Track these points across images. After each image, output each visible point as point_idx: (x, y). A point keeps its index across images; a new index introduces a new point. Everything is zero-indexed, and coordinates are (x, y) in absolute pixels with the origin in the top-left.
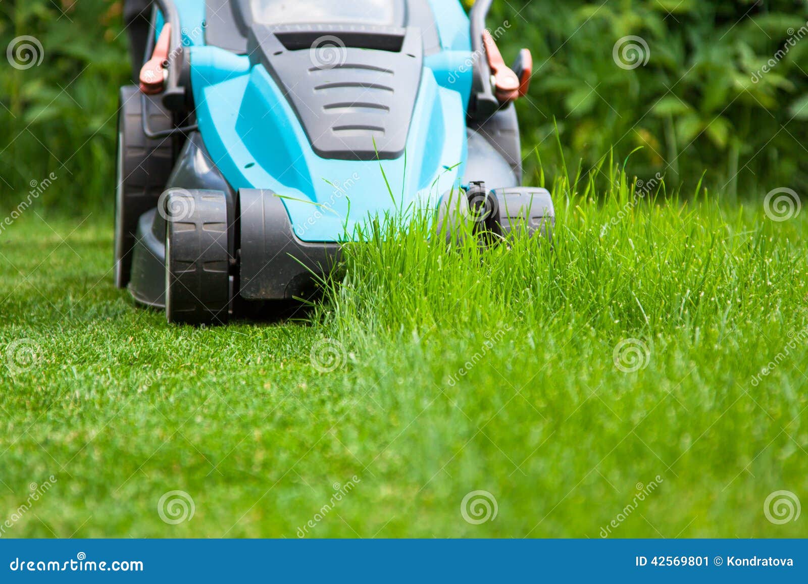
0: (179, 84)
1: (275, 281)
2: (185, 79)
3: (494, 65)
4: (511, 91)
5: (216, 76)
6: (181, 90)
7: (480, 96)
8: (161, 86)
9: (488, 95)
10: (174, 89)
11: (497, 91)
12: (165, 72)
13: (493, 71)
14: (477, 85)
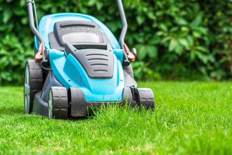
0: (46, 59)
1: (80, 111)
2: (47, 58)
3: (128, 52)
4: (133, 59)
5: (56, 57)
6: (47, 61)
7: (125, 61)
8: (41, 59)
9: (127, 60)
10: (44, 60)
11: (129, 59)
12: (42, 56)
13: (128, 54)
14: (124, 58)
